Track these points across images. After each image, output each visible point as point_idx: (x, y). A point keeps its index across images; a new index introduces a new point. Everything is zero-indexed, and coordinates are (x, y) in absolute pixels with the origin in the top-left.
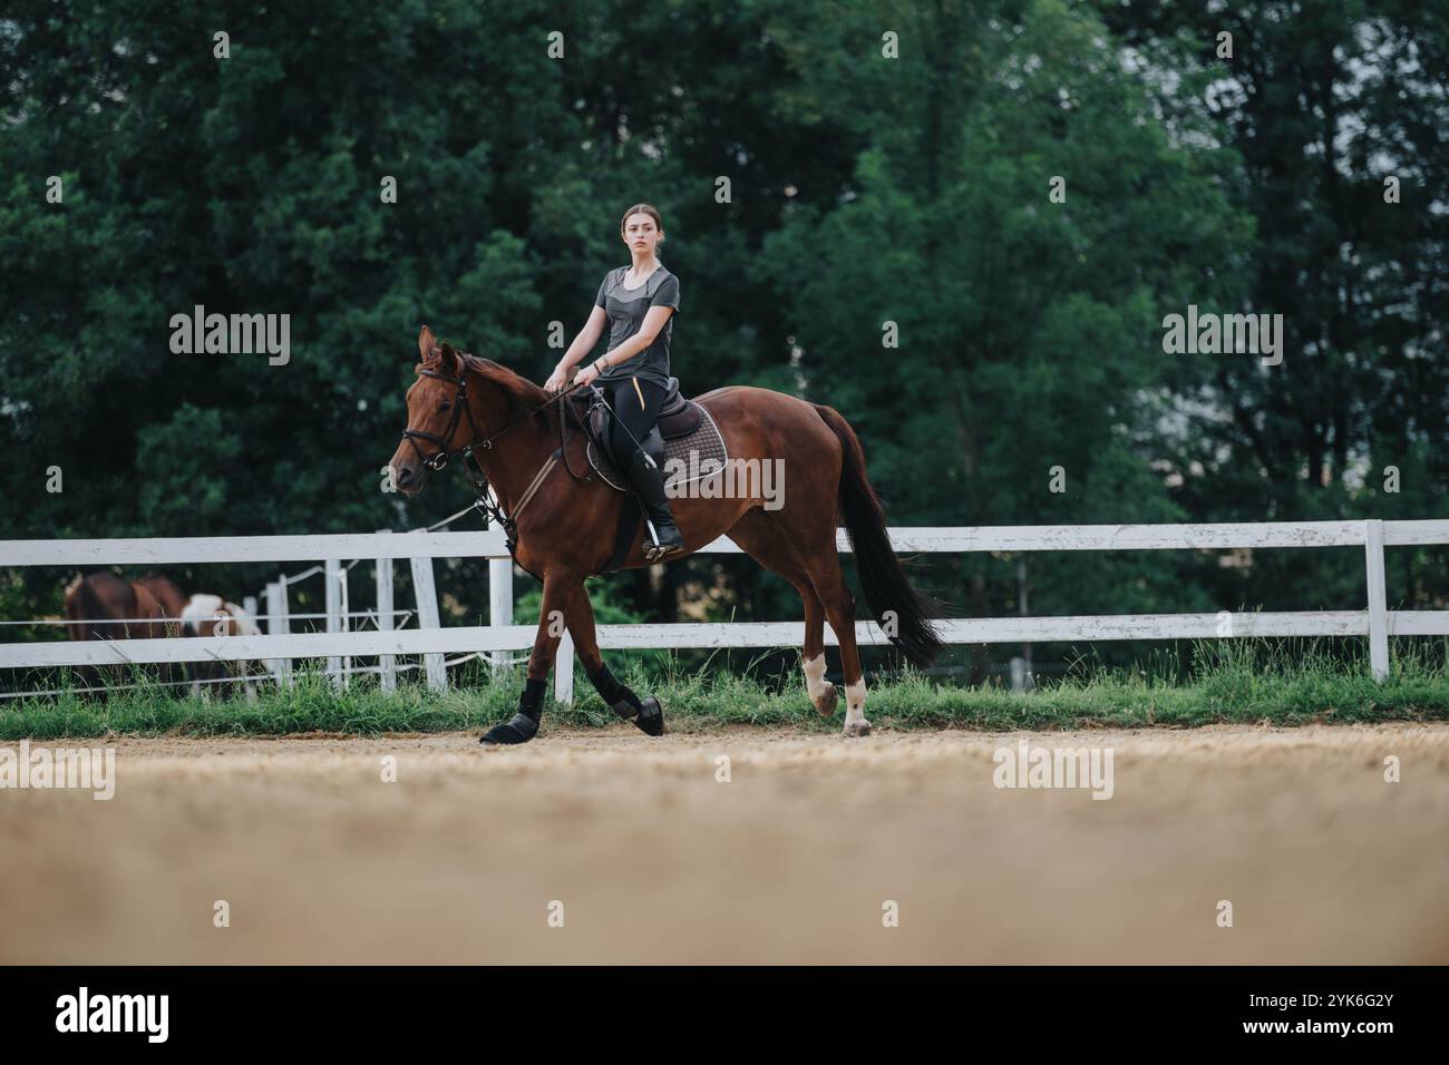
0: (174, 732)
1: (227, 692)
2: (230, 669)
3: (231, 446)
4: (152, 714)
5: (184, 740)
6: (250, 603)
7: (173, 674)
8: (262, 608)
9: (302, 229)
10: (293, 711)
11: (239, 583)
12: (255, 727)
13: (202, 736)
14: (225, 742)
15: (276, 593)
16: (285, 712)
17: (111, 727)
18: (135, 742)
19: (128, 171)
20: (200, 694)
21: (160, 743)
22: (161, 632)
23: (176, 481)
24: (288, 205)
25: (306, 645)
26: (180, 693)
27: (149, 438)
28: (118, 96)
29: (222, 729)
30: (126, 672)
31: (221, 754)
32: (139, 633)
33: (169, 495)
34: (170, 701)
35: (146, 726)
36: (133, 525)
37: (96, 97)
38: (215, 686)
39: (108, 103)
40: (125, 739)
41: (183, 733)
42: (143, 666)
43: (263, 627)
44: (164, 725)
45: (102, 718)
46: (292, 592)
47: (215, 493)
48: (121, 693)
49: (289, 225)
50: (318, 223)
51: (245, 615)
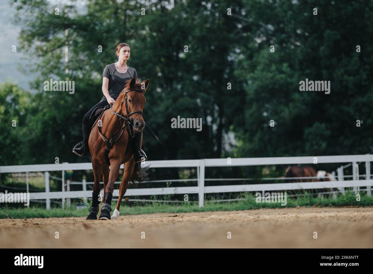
0: (314, 206)
1: (327, 196)
2: (328, 190)
3: (328, 133)
4: (308, 202)
5: (317, 208)
6: (334, 173)
7: (314, 192)
8: (336, 174)
9: (346, 77)
10: (344, 201)
11: (331, 168)
12: (335, 205)
13: (321, 207)
14: (327, 209)
15: (340, 170)
16: (343, 201)
17: (298, 205)
18: (304, 209)
19: (301, 63)
20: (321, 197)
21: (310, 209)
22: (310, 181)
23: (314, 142)
24: (342, 71)
25: (348, 184)
26: (315, 196)
27: (307, 131)
28: (298, 44)
29: (326, 205)
30: (301, 191)
31: (326, 212)
32: (304, 181)
33: (312, 145)
34: (313, 198)
35: (307, 205)
36: (303, 153)
37: (292, 44)
38: (324, 195)
39: (296, 46)
40: (301, 208)
41: (316, 206)
42: (306, 190)
43: (337, 179)
44: (311, 204)
45: (296, 203)
46: (344, 170)
47: (324, 145)
48: (300, 197)
49: (342, 76)
50: (350, 75)
51: (332, 176)
